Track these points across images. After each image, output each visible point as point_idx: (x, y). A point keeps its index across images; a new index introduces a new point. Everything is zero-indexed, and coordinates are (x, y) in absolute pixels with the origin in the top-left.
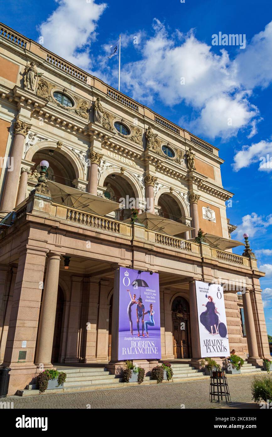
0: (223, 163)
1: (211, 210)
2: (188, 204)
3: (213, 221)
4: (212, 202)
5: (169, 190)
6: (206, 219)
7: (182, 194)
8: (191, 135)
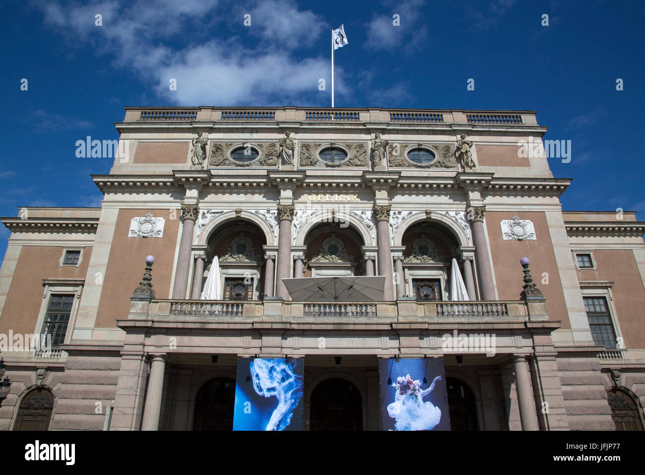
0: (546, 131)
1: (521, 221)
2: (466, 226)
3: (529, 239)
4: (524, 207)
5: (425, 214)
6: (510, 238)
7: (452, 214)
8: (466, 112)
